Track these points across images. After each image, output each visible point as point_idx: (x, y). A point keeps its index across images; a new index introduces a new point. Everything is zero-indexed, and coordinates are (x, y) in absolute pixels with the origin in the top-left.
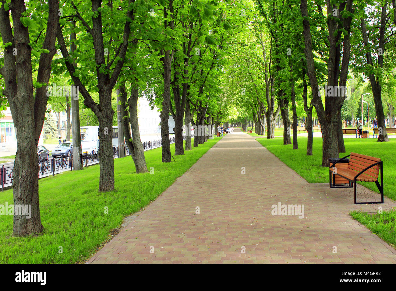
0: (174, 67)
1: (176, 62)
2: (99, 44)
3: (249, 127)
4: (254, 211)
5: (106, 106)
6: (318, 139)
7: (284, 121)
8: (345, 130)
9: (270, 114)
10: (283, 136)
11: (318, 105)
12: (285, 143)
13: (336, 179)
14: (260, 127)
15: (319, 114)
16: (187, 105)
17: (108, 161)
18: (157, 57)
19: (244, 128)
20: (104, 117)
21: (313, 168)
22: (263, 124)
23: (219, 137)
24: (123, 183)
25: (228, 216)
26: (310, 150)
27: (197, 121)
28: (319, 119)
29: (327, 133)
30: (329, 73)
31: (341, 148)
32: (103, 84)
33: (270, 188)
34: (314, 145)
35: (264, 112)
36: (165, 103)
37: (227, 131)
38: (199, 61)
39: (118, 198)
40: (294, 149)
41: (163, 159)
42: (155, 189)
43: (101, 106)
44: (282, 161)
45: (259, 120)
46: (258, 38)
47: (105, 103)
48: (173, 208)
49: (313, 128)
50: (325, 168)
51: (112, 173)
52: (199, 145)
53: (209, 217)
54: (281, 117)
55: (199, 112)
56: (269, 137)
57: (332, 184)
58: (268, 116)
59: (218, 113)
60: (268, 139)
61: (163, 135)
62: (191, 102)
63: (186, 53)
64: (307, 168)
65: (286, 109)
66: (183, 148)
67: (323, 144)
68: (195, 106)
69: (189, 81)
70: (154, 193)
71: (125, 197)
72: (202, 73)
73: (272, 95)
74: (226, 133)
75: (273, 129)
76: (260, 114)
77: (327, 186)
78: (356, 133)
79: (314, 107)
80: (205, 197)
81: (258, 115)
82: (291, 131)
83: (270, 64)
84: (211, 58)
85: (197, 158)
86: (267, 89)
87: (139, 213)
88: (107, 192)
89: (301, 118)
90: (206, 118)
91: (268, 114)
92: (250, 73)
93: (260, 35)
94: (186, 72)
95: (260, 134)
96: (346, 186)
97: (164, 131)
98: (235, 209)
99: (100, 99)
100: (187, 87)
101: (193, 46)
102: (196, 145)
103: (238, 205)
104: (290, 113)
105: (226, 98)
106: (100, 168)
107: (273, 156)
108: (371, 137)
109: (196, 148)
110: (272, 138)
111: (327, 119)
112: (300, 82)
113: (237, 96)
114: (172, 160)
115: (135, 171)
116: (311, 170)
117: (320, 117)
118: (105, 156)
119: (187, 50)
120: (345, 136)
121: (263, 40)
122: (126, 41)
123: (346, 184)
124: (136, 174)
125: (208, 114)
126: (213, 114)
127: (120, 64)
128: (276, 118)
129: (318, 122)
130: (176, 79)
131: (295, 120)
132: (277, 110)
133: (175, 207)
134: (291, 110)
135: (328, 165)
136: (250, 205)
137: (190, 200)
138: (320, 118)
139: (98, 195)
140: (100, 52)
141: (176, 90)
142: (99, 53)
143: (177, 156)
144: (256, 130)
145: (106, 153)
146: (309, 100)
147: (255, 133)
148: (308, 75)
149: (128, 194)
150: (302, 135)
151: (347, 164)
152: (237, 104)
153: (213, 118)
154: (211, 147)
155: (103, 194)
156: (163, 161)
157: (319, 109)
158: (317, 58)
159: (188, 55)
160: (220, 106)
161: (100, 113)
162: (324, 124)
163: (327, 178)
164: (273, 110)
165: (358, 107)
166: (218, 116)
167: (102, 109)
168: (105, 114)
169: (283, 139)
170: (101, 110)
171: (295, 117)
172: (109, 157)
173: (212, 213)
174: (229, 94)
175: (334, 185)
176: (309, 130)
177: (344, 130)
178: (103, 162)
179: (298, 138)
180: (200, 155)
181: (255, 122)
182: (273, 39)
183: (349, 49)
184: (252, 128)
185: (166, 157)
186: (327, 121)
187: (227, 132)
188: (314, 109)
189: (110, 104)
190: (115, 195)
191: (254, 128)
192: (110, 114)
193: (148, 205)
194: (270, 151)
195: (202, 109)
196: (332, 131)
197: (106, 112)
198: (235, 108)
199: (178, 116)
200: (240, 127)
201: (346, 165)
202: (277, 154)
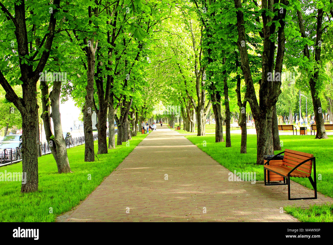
0: (98, 58)
1: (100, 52)
2: (22, 34)
3: (176, 124)
4: (189, 208)
5: (30, 100)
6: (253, 136)
7: (216, 117)
8: (282, 126)
9: (201, 109)
10: (215, 133)
11: (252, 100)
12: (217, 141)
13: (270, 176)
14: (189, 123)
15: (253, 110)
16: (110, 99)
17: (32, 160)
18: (80, 47)
19: (171, 125)
20: (28, 112)
21: (247, 166)
22: (192, 119)
23: (143, 134)
24: (47, 183)
25: (164, 213)
26: (244, 148)
27: (121, 117)
28: (253, 115)
29: (261, 129)
30: (264, 66)
31: (276, 145)
32: (26, 77)
33: (203, 186)
34: (248, 142)
35: (194, 107)
36: (89, 97)
37: (152, 127)
38: (124, 50)
39: (44, 198)
40: (226, 146)
41: (85, 158)
42: (83, 189)
43: (24, 101)
44: (215, 160)
45: (188, 115)
46: (187, 25)
47: (29, 97)
48: (106, 207)
49: (247, 124)
50: (260, 166)
51: (36, 172)
52: (123, 143)
53: (144, 214)
54: (212, 112)
55: (123, 107)
56: (199, 134)
57: (267, 181)
58: (198, 111)
59: (143, 108)
60: (198, 136)
61: (87, 132)
62: (115, 96)
63: (111, 41)
64: (241, 166)
65: (218, 104)
66: (106, 146)
67: (257, 141)
68: (119, 100)
69: (113, 74)
70: (82, 192)
71: (52, 198)
72: (126, 64)
73: (203, 89)
74: (151, 129)
75: (204, 126)
76: (189, 109)
77: (262, 183)
78: (293, 130)
79: (248, 102)
80: (137, 196)
81: (187, 109)
82: (224, 128)
83: (200, 54)
84: (136, 47)
85: (123, 157)
86: (197, 82)
87: (71, 212)
88: (30, 193)
89: (234, 113)
90: (130, 113)
91: (198, 109)
92: (178, 64)
93: (189, 21)
94: (110, 63)
95: (189, 131)
96: (281, 183)
97: (88, 127)
98: (170, 206)
99: (24, 93)
100: (110, 79)
101: (118, 34)
102: (119, 143)
103: (172, 203)
104: (223, 108)
105: (151, 91)
106: (23, 167)
107: (204, 154)
108: (309, 133)
109: (120, 147)
110: (202, 135)
111: (261, 114)
112: (233, 75)
113: (164, 89)
114: (96, 158)
115: (57, 171)
116: (245, 168)
117: (254, 112)
118: (29, 154)
119: (111, 39)
120: (281, 133)
121: (193, 28)
122: (52, 31)
123: (280, 181)
124: (58, 174)
125: (132, 108)
126: (137, 109)
127: (46, 56)
128: (207, 113)
129: (253, 118)
130: (99, 71)
131: (228, 116)
132: (208, 105)
133: (107, 205)
134: (223, 104)
135: (262, 164)
136: (184, 202)
137: (122, 198)
138: (255, 114)
139: (21, 197)
140: (24, 42)
141: (99, 83)
142: (23, 44)
143: (100, 155)
144: (184, 127)
145: (30, 150)
146: (243, 95)
147: (184, 129)
148: (242, 68)
149: (55, 194)
150: (236, 131)
151: (281, 160)
152: (164, 97)
153: (137, 113)
154: (137, 146)
155: (26, 195)
156: (86, 160)
157: (253, 104)
158: (251, 49)
159: (112, 44)
160: (145, 100)
161: (23, 108)
162: (259, 120)
163: (261, 176)
164: (203, 104)
165: (295, 101)
166: (142, 111)
167: (25, 103)
168: (28, 108)
169: (215, 136)
170: (24, 105)
171: (228, 112)
172: (33, 156)
173: (146, 210)
174: (154, 86)
175: (269, 182)
176: (243, 126)
177: (279, 126)
178: (26, 161)
179: (231, 135)
180: (126, 154)
181: (184, 117)
182: (204, 27)
183: (284, 42)
184: (180, 124)
185: (89, 155)
186: (261, 117)
187: (153, 129)
188: (248, 104)
189: (34, 98)
190: (39, 195)
191: (182, 124)
192: (35, 109)
193: (78, 204)
194: (200, 149)
195: (126, 103)
196: (266, 127)
197: (30, 107)
198: (161, 102)
199: (101, 111)
200: (166, 123)
201: (280, 162)
202: (208, 152)
